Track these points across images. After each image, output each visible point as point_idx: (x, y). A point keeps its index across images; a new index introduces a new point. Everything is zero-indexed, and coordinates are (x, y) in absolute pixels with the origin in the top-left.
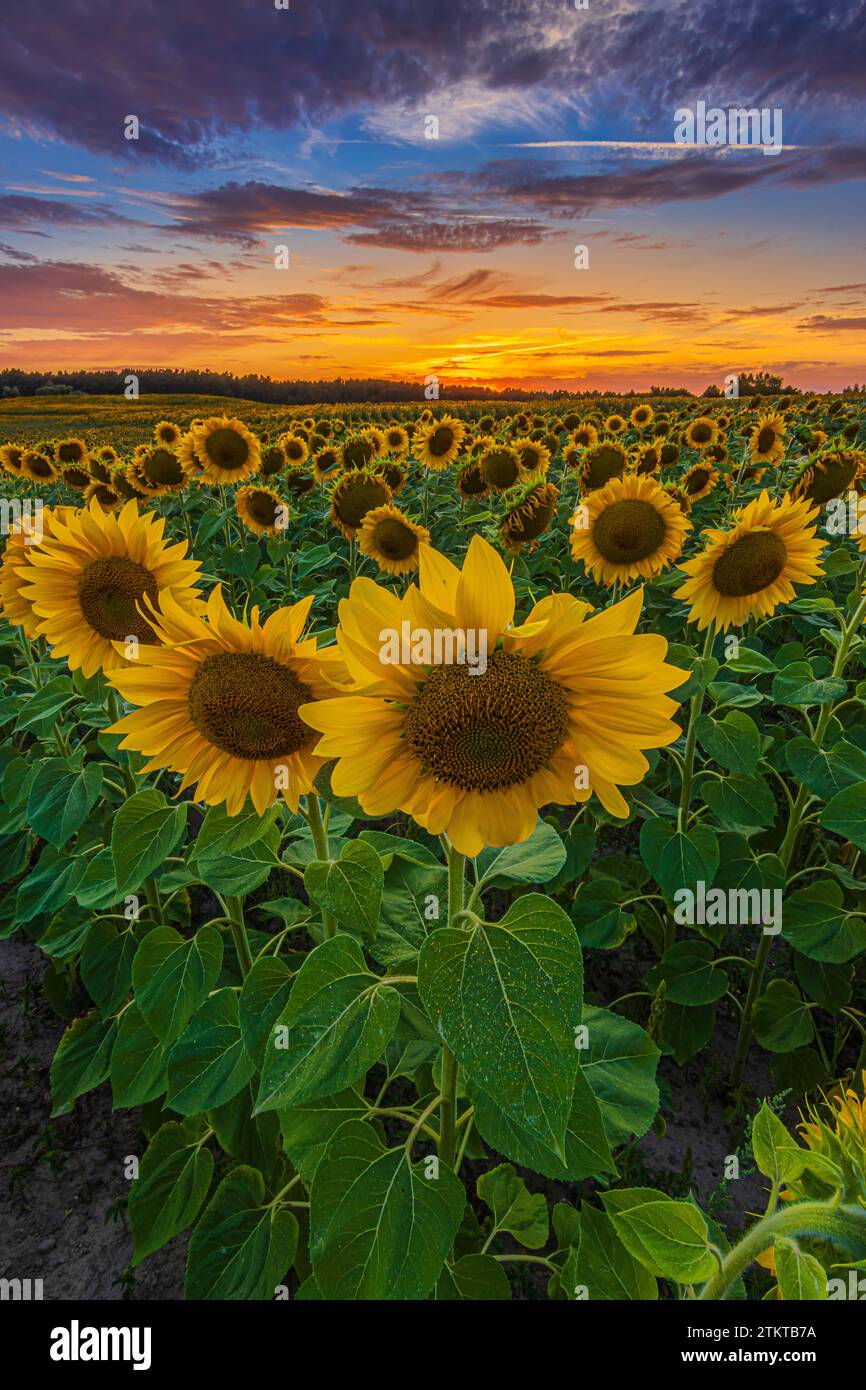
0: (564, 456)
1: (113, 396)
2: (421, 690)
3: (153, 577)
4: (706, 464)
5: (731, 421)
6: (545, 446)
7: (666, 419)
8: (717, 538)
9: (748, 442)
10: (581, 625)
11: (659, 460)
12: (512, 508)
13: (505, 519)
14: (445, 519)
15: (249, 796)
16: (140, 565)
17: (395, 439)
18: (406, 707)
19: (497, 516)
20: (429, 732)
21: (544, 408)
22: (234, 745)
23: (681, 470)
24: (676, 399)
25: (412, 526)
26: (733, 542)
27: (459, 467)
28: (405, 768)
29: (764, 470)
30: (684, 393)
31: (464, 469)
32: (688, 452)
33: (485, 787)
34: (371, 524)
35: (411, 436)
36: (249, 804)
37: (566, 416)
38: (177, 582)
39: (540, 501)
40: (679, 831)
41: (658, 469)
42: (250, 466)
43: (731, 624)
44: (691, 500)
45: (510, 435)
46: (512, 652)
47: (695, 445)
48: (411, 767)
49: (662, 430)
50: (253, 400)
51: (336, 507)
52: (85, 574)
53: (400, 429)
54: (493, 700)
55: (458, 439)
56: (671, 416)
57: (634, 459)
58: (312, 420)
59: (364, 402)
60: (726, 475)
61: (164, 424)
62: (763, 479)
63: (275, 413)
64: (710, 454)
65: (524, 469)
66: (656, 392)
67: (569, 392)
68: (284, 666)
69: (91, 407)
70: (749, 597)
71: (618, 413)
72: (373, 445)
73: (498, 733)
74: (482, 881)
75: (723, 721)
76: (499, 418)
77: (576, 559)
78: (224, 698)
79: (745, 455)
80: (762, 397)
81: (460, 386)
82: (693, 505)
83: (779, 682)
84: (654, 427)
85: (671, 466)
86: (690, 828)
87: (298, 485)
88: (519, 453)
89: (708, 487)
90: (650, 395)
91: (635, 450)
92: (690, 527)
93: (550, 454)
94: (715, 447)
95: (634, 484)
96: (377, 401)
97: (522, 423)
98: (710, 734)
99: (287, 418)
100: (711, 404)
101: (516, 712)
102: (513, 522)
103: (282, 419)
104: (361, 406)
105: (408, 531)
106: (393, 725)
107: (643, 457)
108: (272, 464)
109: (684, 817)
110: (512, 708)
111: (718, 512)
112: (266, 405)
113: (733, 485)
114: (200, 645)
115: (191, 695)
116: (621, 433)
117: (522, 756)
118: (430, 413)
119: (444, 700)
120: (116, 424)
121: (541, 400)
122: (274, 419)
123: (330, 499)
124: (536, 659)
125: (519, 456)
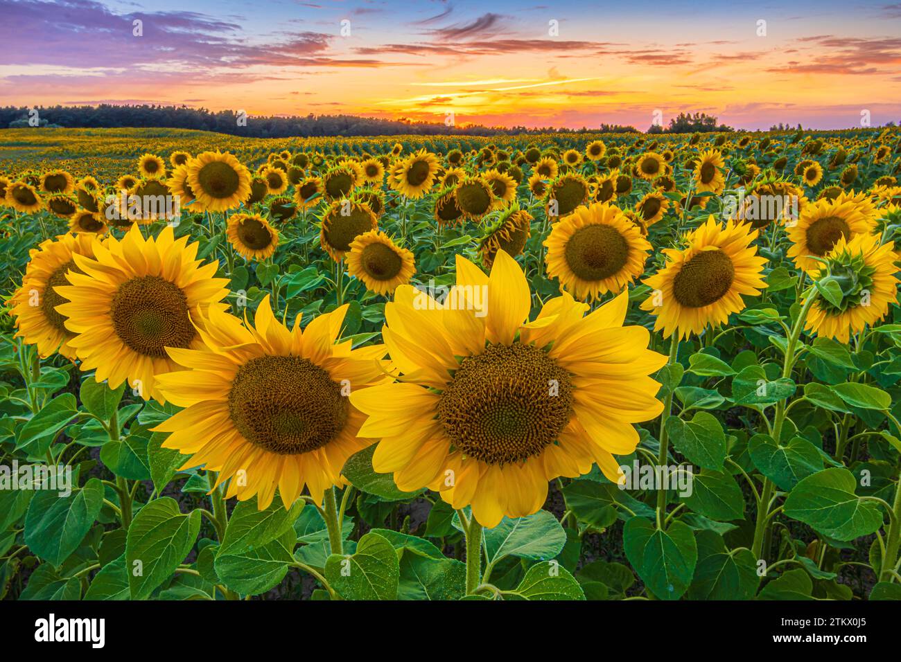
0: (530, 186)
1: (89, 130)
2: (454, 377)
3: (183, 294)
4: (657, 193)
5: (675, 155)
6: (512, 177)
7: (617, 153)
8: (675, 257)
9: (692, 174)
10: (581, 319)
11: (615, 189)
12: (491, 232)
13: (485, 242)
14: (421, 243)
15: (277, 490)
16: (172, 283)
17: (372, 171)
18: (440, 393)
19: (478, 240)
20: (461, 411)
21: (505, 142)
22: (271, 440)
23: (635, 199)
24: (624, 135)
25: (398, 249)
26: (689, 260)
27: (436, 196)
28: (436, 447)
29: (708, 198)
30: (631, 130)
31: (440, 198)
32: (639, 182)
33: (506, 460)
34: (359, 248)
35: (386, 166)
36: (277, 500)
37: (527, 150)
38: (207, 297)
39: (516, 226)
40: (659, 528)
41: (615, 197)
42: (239, 196)
43: (692, 332)
44: (647, 224)
45: (477, 167)
46: (528, 343)
47: (645, 176)
48: (441, 446)
49: (614, 164)
50: (228, 133)
51: (325, 232)
52: (120, 292)
53: (374, 160)
54: (514, 382)
55: (433, 170)
56: (622, 150)
57: (593, 188)
58: (287, 152)
59: (335, 136)
60: (675, 202)
61: (147, 156)
62: (708, 206)
63: (249, 145)
64: (660, 184)
65: (496, 197)
66: (605, 129)
67: (527, 128)
68: (318, 367)
69: (66, 139)
70: (705, 307)
71: (572, 147)
72: (353, 176)
73: (517, 411)
74: (492, 563)
75: (692, 422)
76: (465, 150)
77: (552, 276)
78: (266, 396)
79: (691, 185)
80: (700, 134)
81: (426, 122)
82: (648, 229)
83: (739, 384)
84: (607, 160)
85: (625, 194)
86: (667, 527)
87: (281, 213)
88: (490, 183)
89: (660, 213)
90: (601, 132)
91: (592, 181)
92: (650, 247)
93: (516, 184)
94: (662, 178)
95: (599, 211)
96: (348, 135)
97: (487, 156)
98: (680, 434)
99: (261, 150)
100: (656, 140)
101: (533, 392)
102: (492, 244)
103: (256, 151)
104: (333, 139)
105: (395, 253)
106: (427, 409)
107: (601, 187)
108: (258, 193)
109: (662, 515)
110: (529, 388)
111: (670, 235)
112: (240, 138)
113: (682, 212)
114: (243, 349)
115: (232, 396)
116: (578, 165)
117: (537, 431)
118: (401, 147)
119: (474, 383)
120: (90, 156)
121: (502, 135)
122: (249, 151)
123: (320, 225)
124: (547, 349)
125: (491, 186)
